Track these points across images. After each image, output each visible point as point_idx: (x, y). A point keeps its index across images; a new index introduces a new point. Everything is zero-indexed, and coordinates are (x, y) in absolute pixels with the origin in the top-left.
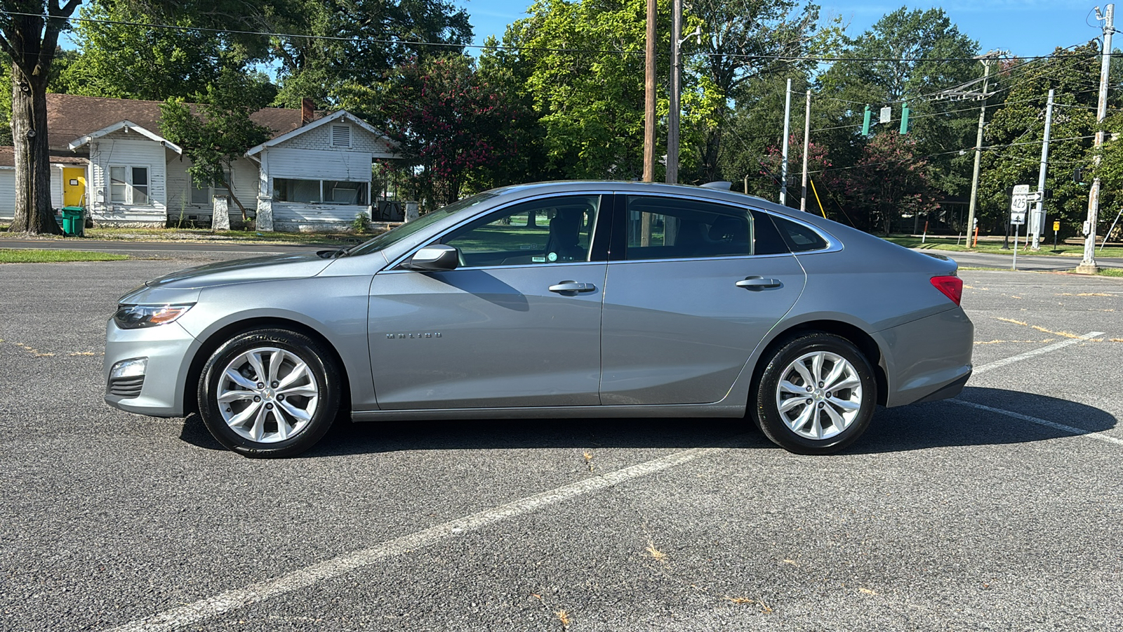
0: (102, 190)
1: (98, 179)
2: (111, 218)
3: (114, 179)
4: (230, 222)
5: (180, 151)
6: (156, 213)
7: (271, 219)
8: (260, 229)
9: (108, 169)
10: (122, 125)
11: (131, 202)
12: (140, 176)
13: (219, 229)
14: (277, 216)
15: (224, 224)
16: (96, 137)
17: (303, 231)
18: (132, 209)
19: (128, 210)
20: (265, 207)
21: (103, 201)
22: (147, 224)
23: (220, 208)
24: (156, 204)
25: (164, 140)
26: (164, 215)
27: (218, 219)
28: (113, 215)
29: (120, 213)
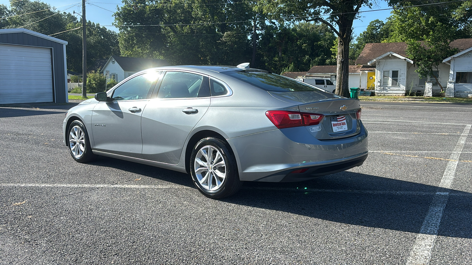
0: (379, 81)
1: (378, 76)
2: (382, 92)
3: (385, 76)
4: (433, 93)
5: (412, 62)
6: (401, 90)
7: (453, 91)
8: (447, 96)
9: (382, 72)
10: (389, 53)
11: (391, 85)
12: (395, 74)
13: (427, 96)
14: (457, 90)
15: (429, 94)
16: (378, 59)
17: (470, 97)
18: (391, 88)
19: (389, 89)
20: (451, 86)
21: (379, 85)
22: (397, 94)
23: (428, 86)
24: (401, 86)
25: (405, 58)
26: (404, 91)
27: (427, 92)
28: (383, 91)
29: (386, 90)
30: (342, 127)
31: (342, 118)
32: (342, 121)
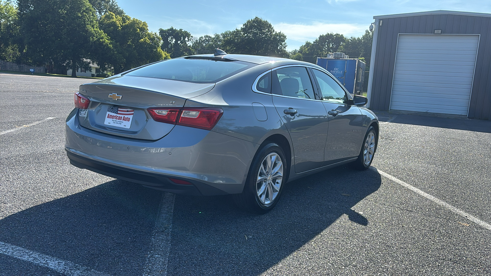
30: (123, 122)
31: (128, 111)
32: (124, 116)
